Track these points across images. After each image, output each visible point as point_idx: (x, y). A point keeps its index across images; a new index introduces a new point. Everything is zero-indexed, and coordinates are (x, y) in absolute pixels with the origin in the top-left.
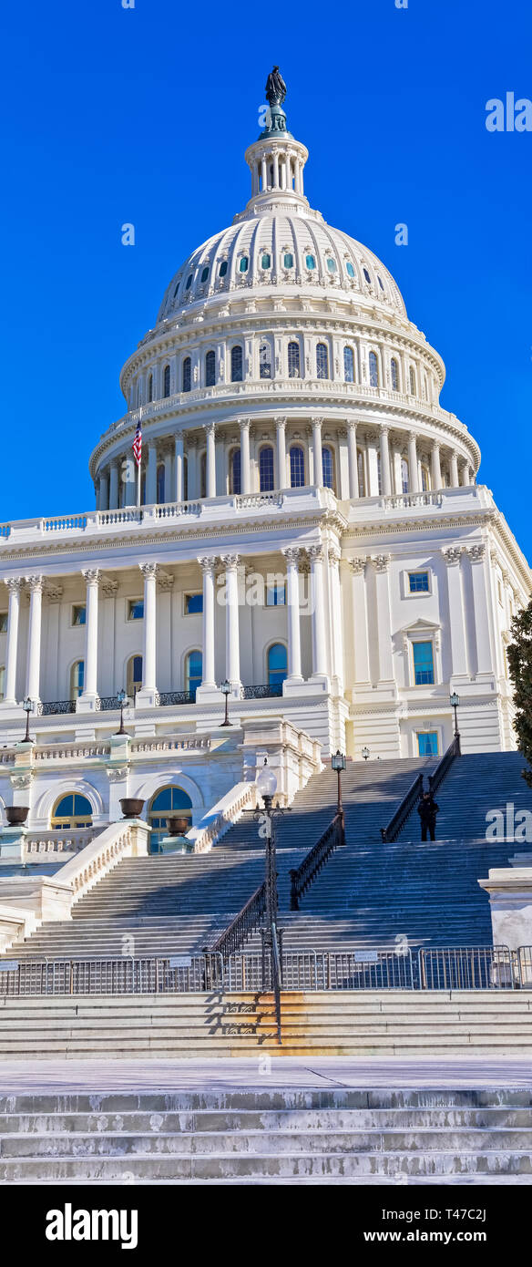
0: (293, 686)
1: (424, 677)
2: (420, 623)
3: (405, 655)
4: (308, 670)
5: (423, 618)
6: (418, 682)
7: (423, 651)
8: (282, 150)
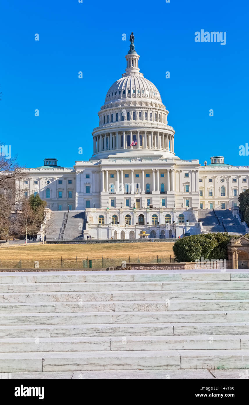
0: (169, 192)
1: (187, 191)
2: (187, 182)
3: (184, 187)
4: (171, 190)
5: (188, 181)
6: (186, 191)
7: (187, 186)
8: (135, 57)
